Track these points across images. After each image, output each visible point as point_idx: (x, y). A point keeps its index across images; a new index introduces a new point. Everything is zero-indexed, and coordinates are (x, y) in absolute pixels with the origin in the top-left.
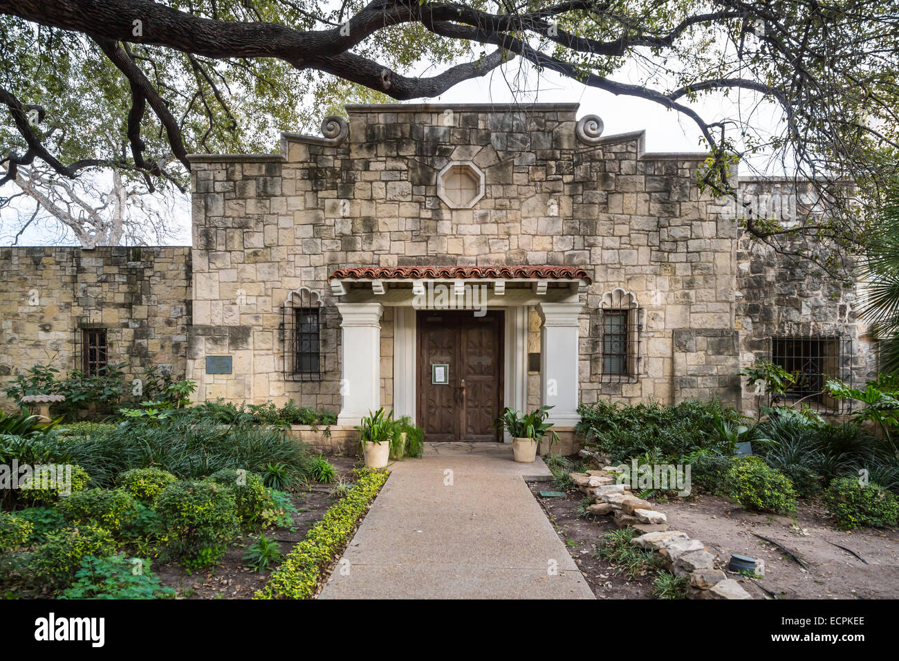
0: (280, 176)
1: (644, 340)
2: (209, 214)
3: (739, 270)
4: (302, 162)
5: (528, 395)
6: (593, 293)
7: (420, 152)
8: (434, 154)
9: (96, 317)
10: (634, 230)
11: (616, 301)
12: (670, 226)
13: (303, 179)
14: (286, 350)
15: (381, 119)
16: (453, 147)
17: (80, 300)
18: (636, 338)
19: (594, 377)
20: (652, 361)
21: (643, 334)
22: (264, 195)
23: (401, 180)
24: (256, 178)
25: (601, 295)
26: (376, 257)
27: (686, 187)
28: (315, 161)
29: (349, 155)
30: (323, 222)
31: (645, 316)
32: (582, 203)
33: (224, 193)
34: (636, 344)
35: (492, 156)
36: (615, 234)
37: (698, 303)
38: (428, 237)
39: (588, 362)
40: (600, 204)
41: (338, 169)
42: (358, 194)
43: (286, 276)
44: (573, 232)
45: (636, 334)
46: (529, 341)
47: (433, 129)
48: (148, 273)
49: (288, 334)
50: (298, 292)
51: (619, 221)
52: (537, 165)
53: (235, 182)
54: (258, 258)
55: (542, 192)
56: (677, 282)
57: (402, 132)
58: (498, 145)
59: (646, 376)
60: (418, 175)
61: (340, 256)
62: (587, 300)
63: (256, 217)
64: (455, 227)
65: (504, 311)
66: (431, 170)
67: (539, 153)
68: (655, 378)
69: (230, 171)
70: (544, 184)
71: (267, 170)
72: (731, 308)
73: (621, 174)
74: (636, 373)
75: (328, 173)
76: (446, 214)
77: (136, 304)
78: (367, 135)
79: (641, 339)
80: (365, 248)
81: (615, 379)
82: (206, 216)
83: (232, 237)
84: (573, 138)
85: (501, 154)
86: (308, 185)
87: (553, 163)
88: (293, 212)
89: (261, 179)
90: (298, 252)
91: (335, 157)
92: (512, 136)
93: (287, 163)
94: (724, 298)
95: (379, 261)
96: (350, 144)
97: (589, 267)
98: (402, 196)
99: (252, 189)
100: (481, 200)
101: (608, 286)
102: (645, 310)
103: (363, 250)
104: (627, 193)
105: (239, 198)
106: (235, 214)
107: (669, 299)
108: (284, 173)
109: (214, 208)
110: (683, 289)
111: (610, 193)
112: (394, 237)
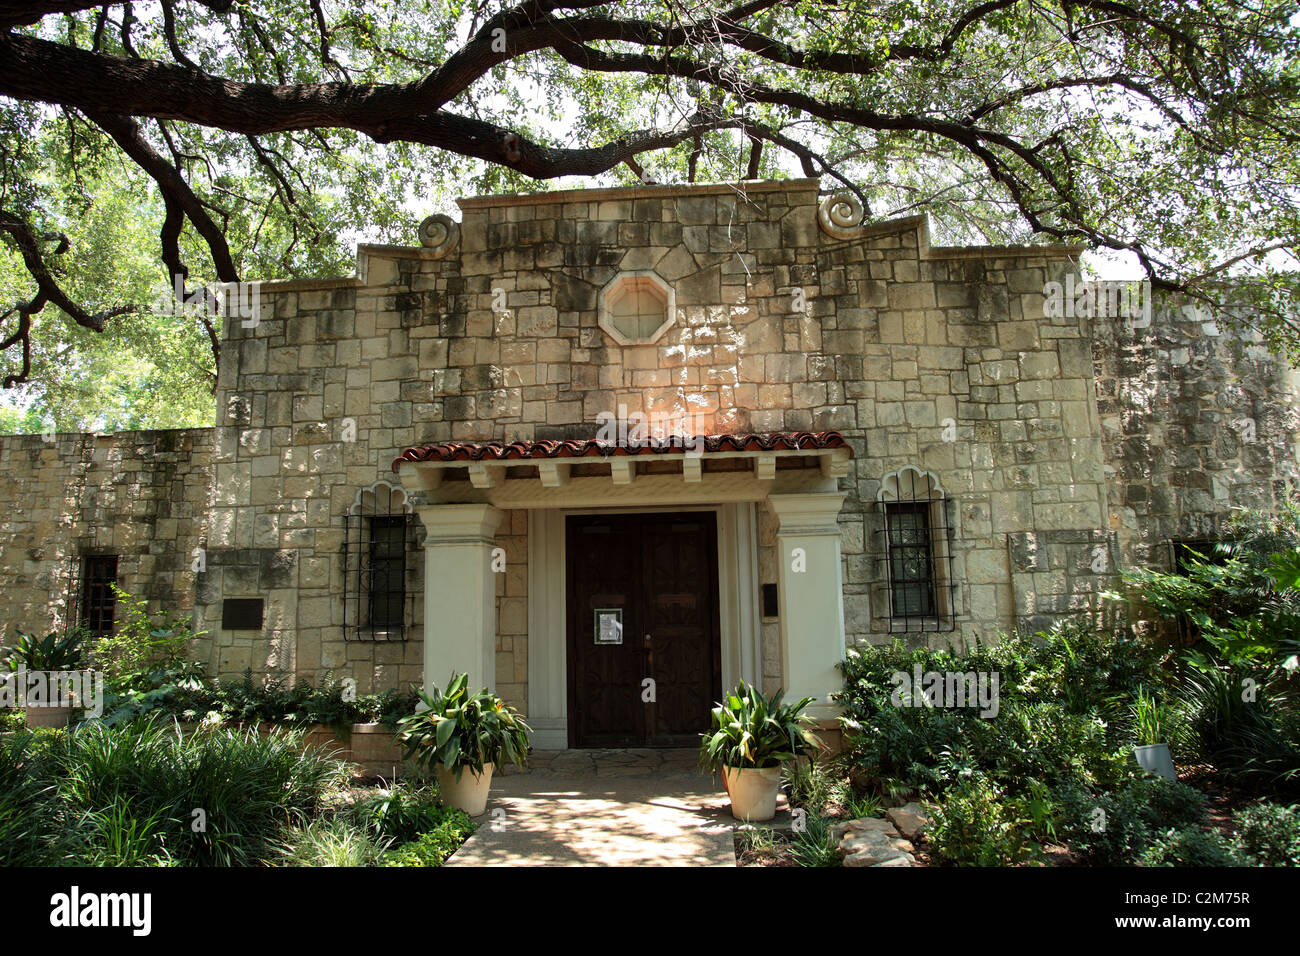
0: (354, 308)
1: (958, 555)
2: (244, 372)
3: (1105, 429)
4: (387, 286)
5: (763, 659)
6: (867, 478)
7: (571, 260)
8: (592, 263)
9: (104, 537)
10: (925, 369)
11: (906, 488)
12: (983, 360)
13: (387, 311)
14: (349, 588)
15: (510, 215)
16: (623, 251)
17: (86, 512)
18: (946, 553)
19: (878, 624)
20: (977, 591)
21: (958, 544)
22: (328, 338)
23: (540, 305)
24: (317, 313)
25: (880, 480)
26: (499, 429)
27: (1003, 298)
28: (409, 283)
29: (459, 270)
30: (416, 375)
31: (958, 512)
32: (837, 329)
33: (269, 338)
34: (946, 560)
35: (686, 260)
36: (895, 377)
37: (1044, 487)
38: (585, 393)
39: (865, 598)
40: (866, 330)
41: (442, 293)
42: (472, 329)
43: (354, 464)
44: (826, 376)
45: (945, 545)
46: (760, 564)
47: (590, 225)
48: (183, 469)
49: (353, 561)
50: (371, 490)
51: (899, 356)
52: (758, 273)
53: (285, 320)
54: (312, 438)
55: (769, 314)
56: (1003, 451)
57: (542, 233)
58: (695, 245)
59: (967, 618)
60: (567, 295)
61: (442, 429)
62: (856, 489)
63: (313, 371)
64: (628, 376)
65: (714, 513)
66: (589, 287)
67: (761, 255)
68: (983, 622)
69: (279, 305)
70: (772, 301)
71: (334, 300)
72: (1099, 493)
73: (896, 282)
74: (950, 612)
75: (427, 299)
76: (613, 356)
77: (163, 517)
78: (488, 241)
79: (954, 553)
80: (481, 414)
81: (915, 624)
82: (239, 374)
83: (276, 405)
84: (815, 229)
85: (699, 258)
86: (395, 319)
87: (784, 268)
88: (370, 361)
89: (325, 313)
90: (375, 425)
91: (438, 275)
92: (716, 230)
93: (364, 287)
94: (1086, 477)
95: (504, 435)
96: (461, 254)
97: (856, 433)
98: (542, 329)
99: (309, 329)
100: (670, 330)
101: (891, 463)
102: (957, 503)
103: (478, 419)
104: (909, 310)
105: (290, 345)
106: (283, 370)
107: (995, 482)
108: (360, 304)
109: (251, 362)
110: (1016, 464)
111: (880, 311)
112: (529, 394)
